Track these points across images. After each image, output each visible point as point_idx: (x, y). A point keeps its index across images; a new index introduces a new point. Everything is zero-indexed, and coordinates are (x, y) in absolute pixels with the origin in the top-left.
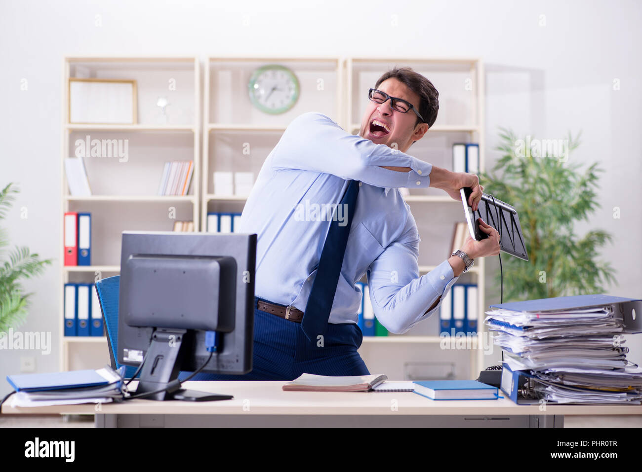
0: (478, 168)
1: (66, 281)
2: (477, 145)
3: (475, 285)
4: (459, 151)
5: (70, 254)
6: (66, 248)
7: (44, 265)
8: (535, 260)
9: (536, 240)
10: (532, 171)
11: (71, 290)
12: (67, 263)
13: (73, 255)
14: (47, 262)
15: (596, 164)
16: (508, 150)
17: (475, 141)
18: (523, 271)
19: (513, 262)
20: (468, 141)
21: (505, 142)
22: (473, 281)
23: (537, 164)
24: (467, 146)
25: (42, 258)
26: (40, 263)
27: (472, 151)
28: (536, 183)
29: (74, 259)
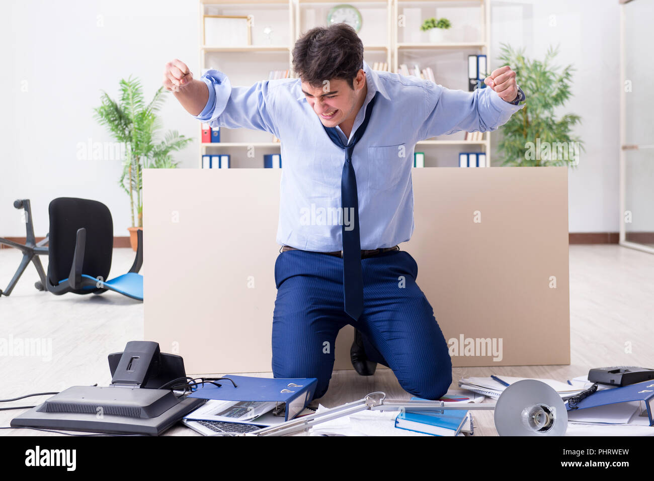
0: (486, 70)
1: (204, 153)
2: (485, 56)
3: (484, 154)
4: (473, 60)
5: (206, 135)
6: (203, 131)
7: (188, 142)
8: (526, 136)
9: (527, 122)
10: (524, 73)
11: (207, 159)
12: (203, 141)
13: (208, 135)
14: (190, 139)
15: (570, 66)
16: (507, 59)
17: (483, 53)
18: (518, 142)
19: (511, 136)
20: (479, 53)
21: (505, 54)
22: (483, 151)
23: (527, 68)
24: (478, 57)
25: (187, 137)
26: (185, 141)
27: (482, 60)
28: (527, 80)
29: (208, 138)
